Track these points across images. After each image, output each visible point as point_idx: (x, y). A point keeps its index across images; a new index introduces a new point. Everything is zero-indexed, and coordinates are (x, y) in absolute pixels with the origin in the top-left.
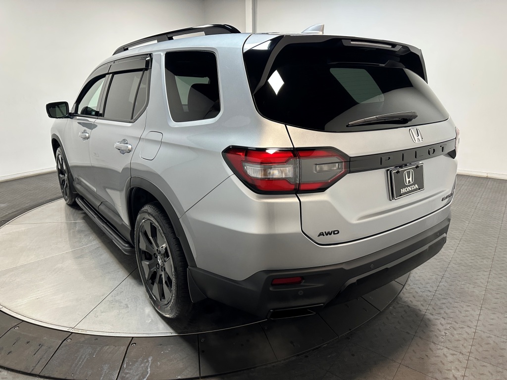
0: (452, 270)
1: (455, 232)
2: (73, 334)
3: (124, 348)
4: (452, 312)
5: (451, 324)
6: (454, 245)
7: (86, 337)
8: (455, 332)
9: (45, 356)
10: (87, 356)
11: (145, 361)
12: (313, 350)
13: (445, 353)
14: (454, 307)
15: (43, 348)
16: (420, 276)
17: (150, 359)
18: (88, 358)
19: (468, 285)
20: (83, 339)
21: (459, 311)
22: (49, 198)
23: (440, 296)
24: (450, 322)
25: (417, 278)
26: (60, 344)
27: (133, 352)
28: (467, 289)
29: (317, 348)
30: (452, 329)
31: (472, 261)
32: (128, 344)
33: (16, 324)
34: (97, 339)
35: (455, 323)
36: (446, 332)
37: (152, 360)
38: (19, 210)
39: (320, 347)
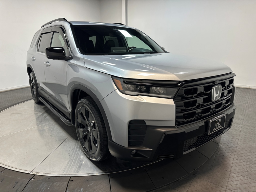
0: (243, 135)
1: (239, 115)
2: (36, 176)
3: (66, 184)
4: (248, 158)
5: (249, 165)
6: (241, 122)
7: (43, 177)
8: (252, 169)
9: (19, 189)
10: (44, 189)
11: (79, 190)
12: (175, 182)
13: (250, 182)
14: (248, 155)
15: (18, 184)
16: (226, 139)
17: (82, 190)
18: (45, 190)
19: (253, 143)
20: (41, 178)
21: (251, 157)
22: (20, 102)
23: (239, 149)
24: (248, 164)
25: (225, 140)
26: (28, 182)
27: (71, 185)
28: (253, 146)
29: (177, 181)
30: (250, 167)
31: (252, 131)
32: (68, 181)
33: (2, 170)
34: (50, 178)
35: (251, 164)
36: (248, 169)
37: (83, 190)
38: (4, 107)
39: (179, 180)
